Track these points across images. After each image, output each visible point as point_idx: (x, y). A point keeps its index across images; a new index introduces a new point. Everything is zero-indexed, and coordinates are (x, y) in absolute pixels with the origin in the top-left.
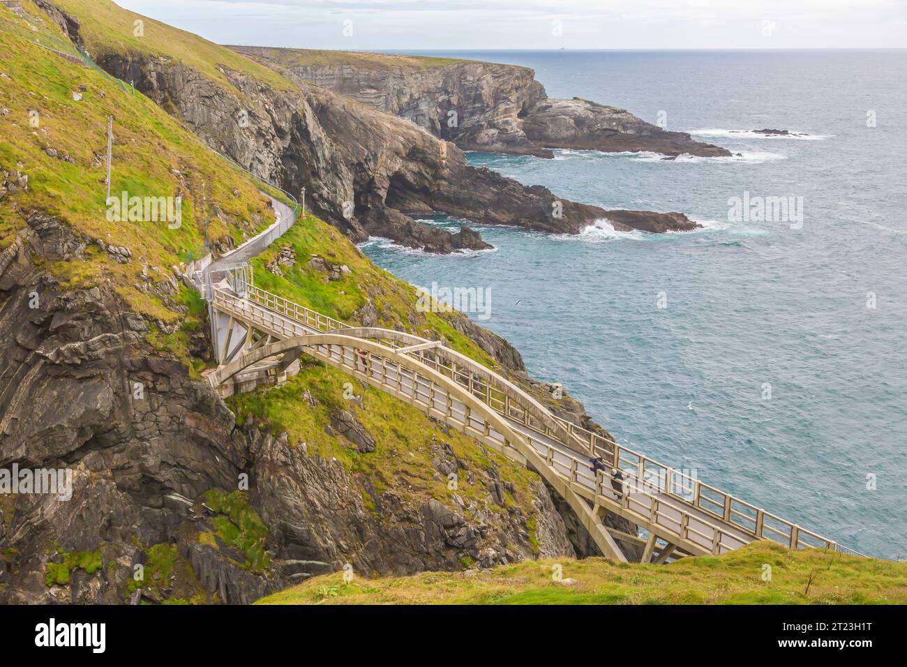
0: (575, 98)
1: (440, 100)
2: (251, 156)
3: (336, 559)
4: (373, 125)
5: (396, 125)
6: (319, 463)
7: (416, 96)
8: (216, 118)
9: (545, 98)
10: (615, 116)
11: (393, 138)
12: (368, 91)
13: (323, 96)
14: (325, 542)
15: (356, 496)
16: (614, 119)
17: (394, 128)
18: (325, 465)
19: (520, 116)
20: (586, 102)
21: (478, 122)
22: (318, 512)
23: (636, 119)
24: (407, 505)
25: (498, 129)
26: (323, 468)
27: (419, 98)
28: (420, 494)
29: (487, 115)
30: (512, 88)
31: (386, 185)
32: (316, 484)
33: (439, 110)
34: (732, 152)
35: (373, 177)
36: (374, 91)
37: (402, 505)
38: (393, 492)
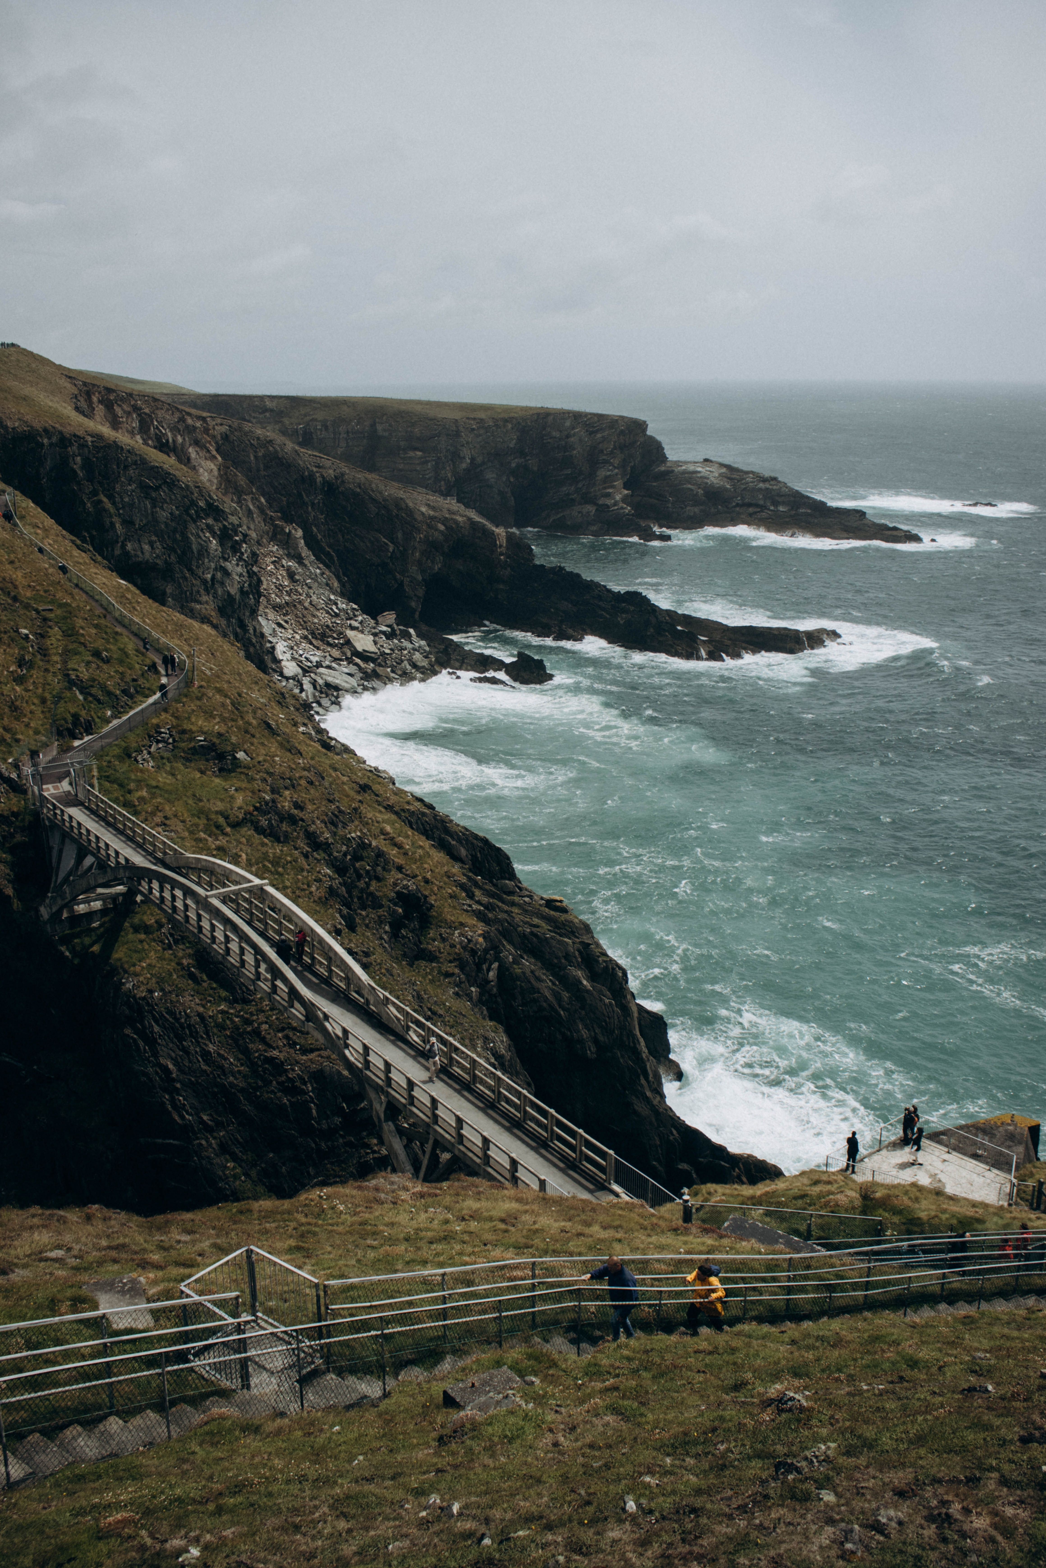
0: (706, 460)
1: (513, 465)
2: (213, 565)
3: (198, 1138)
4: (402, 509)
5: (433, 508)
6: (176, 1019)
7: (479, 460)
8: (163, 515)
9: (664, 458)
10: (761, 485)
11: (430, 526)
12: (411, 454)
13: (331, 471)
14: (182, 1117)
15: (226, 1059)
16: (760, 489)
17: (432, 513)
18: (183, 1020)
19: (626, 486)
20: (722, 465)
21: (568, 494)
22: (174, 1080)
23: (791, 489)
24: (293, 1070)
25: (595, 504)
26: (181, 1025)
27: (483, 463)
28: (312, 1056)
29: (580, 485)
30: (615, 448)
31: (421, 592)
32: (171, 1045)
33: (512, 479)
34: (921, 535)
35: (402, 581)
36: (419, 453)
37: (286, 1071)
38: (275, 1053)
